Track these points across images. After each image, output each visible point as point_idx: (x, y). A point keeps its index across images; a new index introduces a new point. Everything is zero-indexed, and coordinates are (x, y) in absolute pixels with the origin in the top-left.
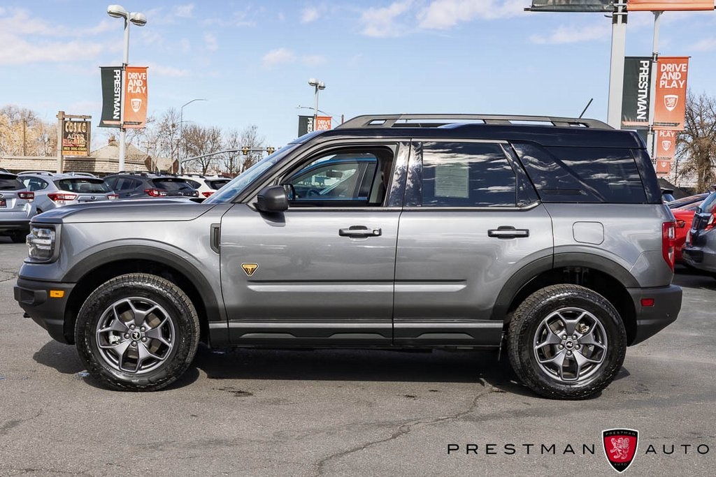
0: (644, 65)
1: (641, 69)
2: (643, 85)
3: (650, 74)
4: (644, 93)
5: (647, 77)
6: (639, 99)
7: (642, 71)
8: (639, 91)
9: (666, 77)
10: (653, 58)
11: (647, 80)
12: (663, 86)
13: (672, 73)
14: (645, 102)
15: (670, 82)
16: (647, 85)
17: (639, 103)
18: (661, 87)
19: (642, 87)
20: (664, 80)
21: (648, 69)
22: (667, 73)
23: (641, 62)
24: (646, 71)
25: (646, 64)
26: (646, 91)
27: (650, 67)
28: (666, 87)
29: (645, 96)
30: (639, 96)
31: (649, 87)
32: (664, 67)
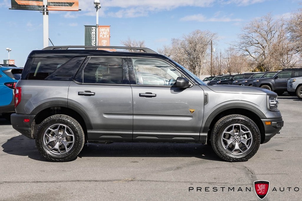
0: (93, 29)
1: (92, 30)
2: (94, 37)
3: (96, 32)
4: (94, 40)
5: (95, 33)
6: (92, 42)
7: (93, 31)
8: (92, 39)
9: (102, 34)
10: (97, 26)
11: (95, 34)
12: (101, 37)
13: (104, 32)
14: (95, 43)
15: (103, 36)
16: (95, 37)
17: (92, 43)
18: (100, 37)
19: (93, 37)
20: (101, 35)
21: (95, 31)
22: (102, 32)
23: (92, 28)
24: (94, 31)
25: (94, 29)
26: (95, 39)
27: (96, 30)
28: (102, 37)
29: (95, 41)
30: (92, 41)
31: (96, 37)
32: (101, 30)
